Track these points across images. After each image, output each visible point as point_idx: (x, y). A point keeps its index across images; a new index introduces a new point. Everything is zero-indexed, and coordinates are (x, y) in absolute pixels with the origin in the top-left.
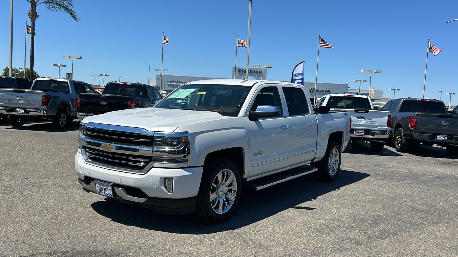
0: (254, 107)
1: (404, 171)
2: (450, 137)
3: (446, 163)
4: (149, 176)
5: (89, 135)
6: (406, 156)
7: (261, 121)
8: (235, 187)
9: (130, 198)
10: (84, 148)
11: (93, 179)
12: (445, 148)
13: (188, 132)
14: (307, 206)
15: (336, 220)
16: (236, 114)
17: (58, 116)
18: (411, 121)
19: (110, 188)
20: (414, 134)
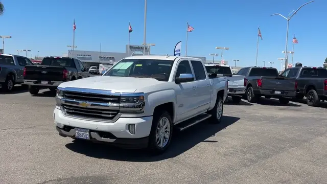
0: (177, 74)
1: (259, 115)
2: (283, 92)
3: (281, 109)
4: (118, 123)
5: (66, 96)
6: (256, 105)
7: (182, 84)
8: (169, 129)
9: (103, 139)
10: (63, 105)
11: (73, 128)
12: (278, 99)
13: (143, 93)
14: (210, 140)
15: (232, 148)
16: (167, 80)
17: (6, 83)
18: (258, 82)
19: (88, 133)
20: (261, 90)
